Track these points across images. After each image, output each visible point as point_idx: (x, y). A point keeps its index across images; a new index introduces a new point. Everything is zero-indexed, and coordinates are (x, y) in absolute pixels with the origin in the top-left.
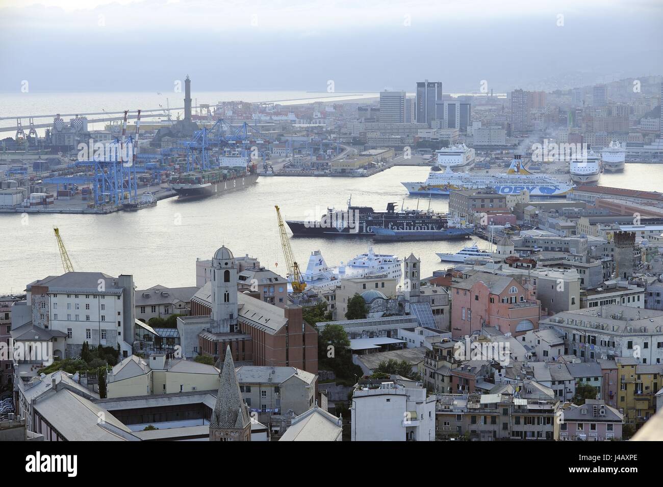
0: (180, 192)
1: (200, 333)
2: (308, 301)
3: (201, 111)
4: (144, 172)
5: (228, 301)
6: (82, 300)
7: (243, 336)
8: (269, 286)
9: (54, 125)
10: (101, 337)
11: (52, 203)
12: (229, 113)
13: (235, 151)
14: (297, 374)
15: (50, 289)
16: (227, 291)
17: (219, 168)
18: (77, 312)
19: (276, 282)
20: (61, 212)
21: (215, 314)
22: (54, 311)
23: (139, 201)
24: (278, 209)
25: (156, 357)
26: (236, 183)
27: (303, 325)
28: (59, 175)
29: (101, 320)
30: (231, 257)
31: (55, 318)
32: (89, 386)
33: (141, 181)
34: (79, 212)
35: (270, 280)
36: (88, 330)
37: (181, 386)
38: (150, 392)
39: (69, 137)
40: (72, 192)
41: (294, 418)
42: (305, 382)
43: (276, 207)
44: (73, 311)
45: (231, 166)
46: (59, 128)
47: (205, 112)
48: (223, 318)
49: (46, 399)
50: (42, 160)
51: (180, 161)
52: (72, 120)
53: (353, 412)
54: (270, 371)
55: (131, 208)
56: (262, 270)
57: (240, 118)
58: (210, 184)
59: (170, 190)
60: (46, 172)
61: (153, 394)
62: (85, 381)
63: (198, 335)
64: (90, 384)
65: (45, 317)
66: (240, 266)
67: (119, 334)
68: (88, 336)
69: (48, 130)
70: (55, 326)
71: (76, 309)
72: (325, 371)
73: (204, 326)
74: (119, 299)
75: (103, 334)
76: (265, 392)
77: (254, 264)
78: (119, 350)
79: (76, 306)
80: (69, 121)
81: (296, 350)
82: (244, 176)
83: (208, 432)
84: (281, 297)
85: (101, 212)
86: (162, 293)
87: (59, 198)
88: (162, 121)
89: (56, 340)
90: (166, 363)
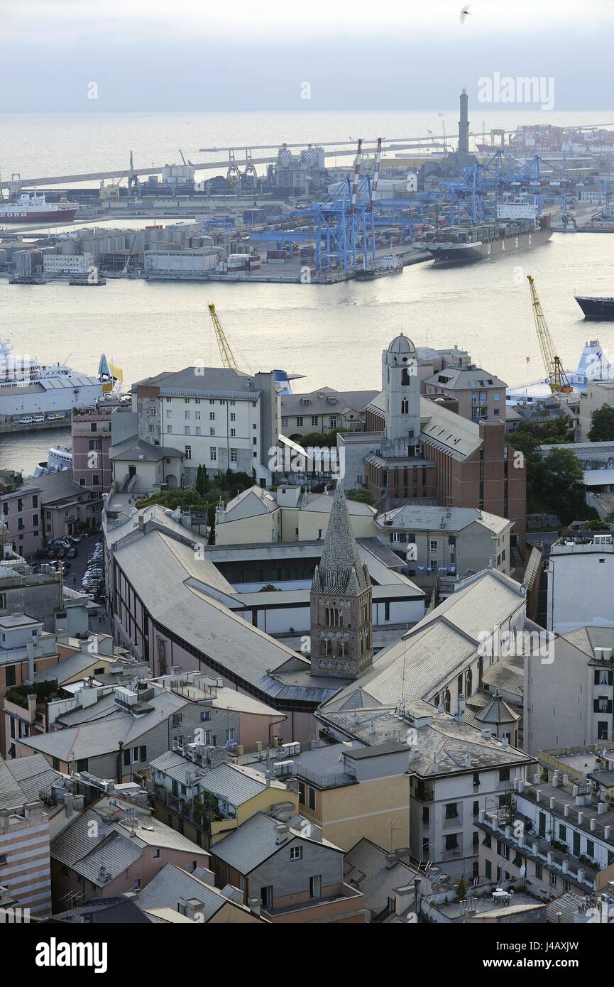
0: (437, 254)
1: (366, 457)
2: (545, 414)
3: (493, 139)
4: (391, 226)
5: (407, 412)
6: (205, 407)
7: (424, 463)
8: (480, 391)
9: (279, 160)
10: (230, 458)
11: (257, 267)
12: (530, 142)
13: (519, 196)
14: (480, 519)
15: (162, 390)
16: (405, 399)
17: (496, 220)
18: (198, 423)
19: (491, 386)
20: (269, 281)
21: (389, 432)
22: (167, 422)
23: (378, 266)
24: (531, 281)
25: (286, 490)
26: (518, 241)
27: (506, 449)
28: (277, 229)
29: (230, 435)
30: (412, 350)
31: (168, 432)
32: (194, 526)
33: (386, 238)
34: (293, 281)
35: (482, 383)
36: (213, 449)
37: (320, 531)
38: (276, 538)
39: (298, 176)
40: (288, 253)
41: (458, 582)
42: (490, 531)
43: (529, 278)
44: (192, 423)
45: (513, 217)
46: (286, 162)
47: (498, 140)
48: (399, 436)
49: (131, 543)
50: (258, 207)
51: (446, 210)
52: (303, 152)
53: (549, 576)
54: (444, 514)
55: (365, 276)
56: (471, 368)
57: (546, 149)
58: (480, 243)
59: (424, 251)
60: (257, 225)
61: (280, 541)
62: (188, 520)
63: (364, 460)
64: (194, 524)
65: (156, 429)
66: (443, 361)
67: (255, 454)
68: (213, 457)
69: (271, 166)
70: (169, 441)
71: (196, 418)
72: (545, 515)
73: (372, 447)
74: (254, 406)
75: (233, 454)
76: (436, 543)
77: (461, 360)
78: (255, 477)
79: (196, 415)
80: (299, 154)
81: (494, 484)
82: (531, 231)
83: (308, 600)
84: (497, 408)
85: (324, 281)
86: (327, 398)
87: (270, 261)
88: (433, 153)
89: (168, 461)
90: (300, 497)
